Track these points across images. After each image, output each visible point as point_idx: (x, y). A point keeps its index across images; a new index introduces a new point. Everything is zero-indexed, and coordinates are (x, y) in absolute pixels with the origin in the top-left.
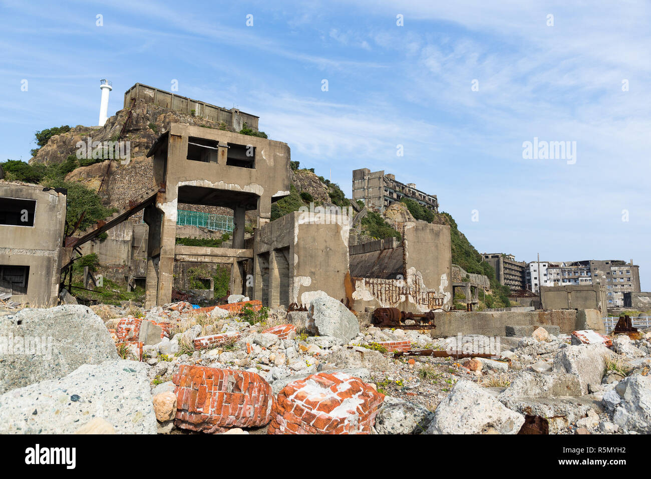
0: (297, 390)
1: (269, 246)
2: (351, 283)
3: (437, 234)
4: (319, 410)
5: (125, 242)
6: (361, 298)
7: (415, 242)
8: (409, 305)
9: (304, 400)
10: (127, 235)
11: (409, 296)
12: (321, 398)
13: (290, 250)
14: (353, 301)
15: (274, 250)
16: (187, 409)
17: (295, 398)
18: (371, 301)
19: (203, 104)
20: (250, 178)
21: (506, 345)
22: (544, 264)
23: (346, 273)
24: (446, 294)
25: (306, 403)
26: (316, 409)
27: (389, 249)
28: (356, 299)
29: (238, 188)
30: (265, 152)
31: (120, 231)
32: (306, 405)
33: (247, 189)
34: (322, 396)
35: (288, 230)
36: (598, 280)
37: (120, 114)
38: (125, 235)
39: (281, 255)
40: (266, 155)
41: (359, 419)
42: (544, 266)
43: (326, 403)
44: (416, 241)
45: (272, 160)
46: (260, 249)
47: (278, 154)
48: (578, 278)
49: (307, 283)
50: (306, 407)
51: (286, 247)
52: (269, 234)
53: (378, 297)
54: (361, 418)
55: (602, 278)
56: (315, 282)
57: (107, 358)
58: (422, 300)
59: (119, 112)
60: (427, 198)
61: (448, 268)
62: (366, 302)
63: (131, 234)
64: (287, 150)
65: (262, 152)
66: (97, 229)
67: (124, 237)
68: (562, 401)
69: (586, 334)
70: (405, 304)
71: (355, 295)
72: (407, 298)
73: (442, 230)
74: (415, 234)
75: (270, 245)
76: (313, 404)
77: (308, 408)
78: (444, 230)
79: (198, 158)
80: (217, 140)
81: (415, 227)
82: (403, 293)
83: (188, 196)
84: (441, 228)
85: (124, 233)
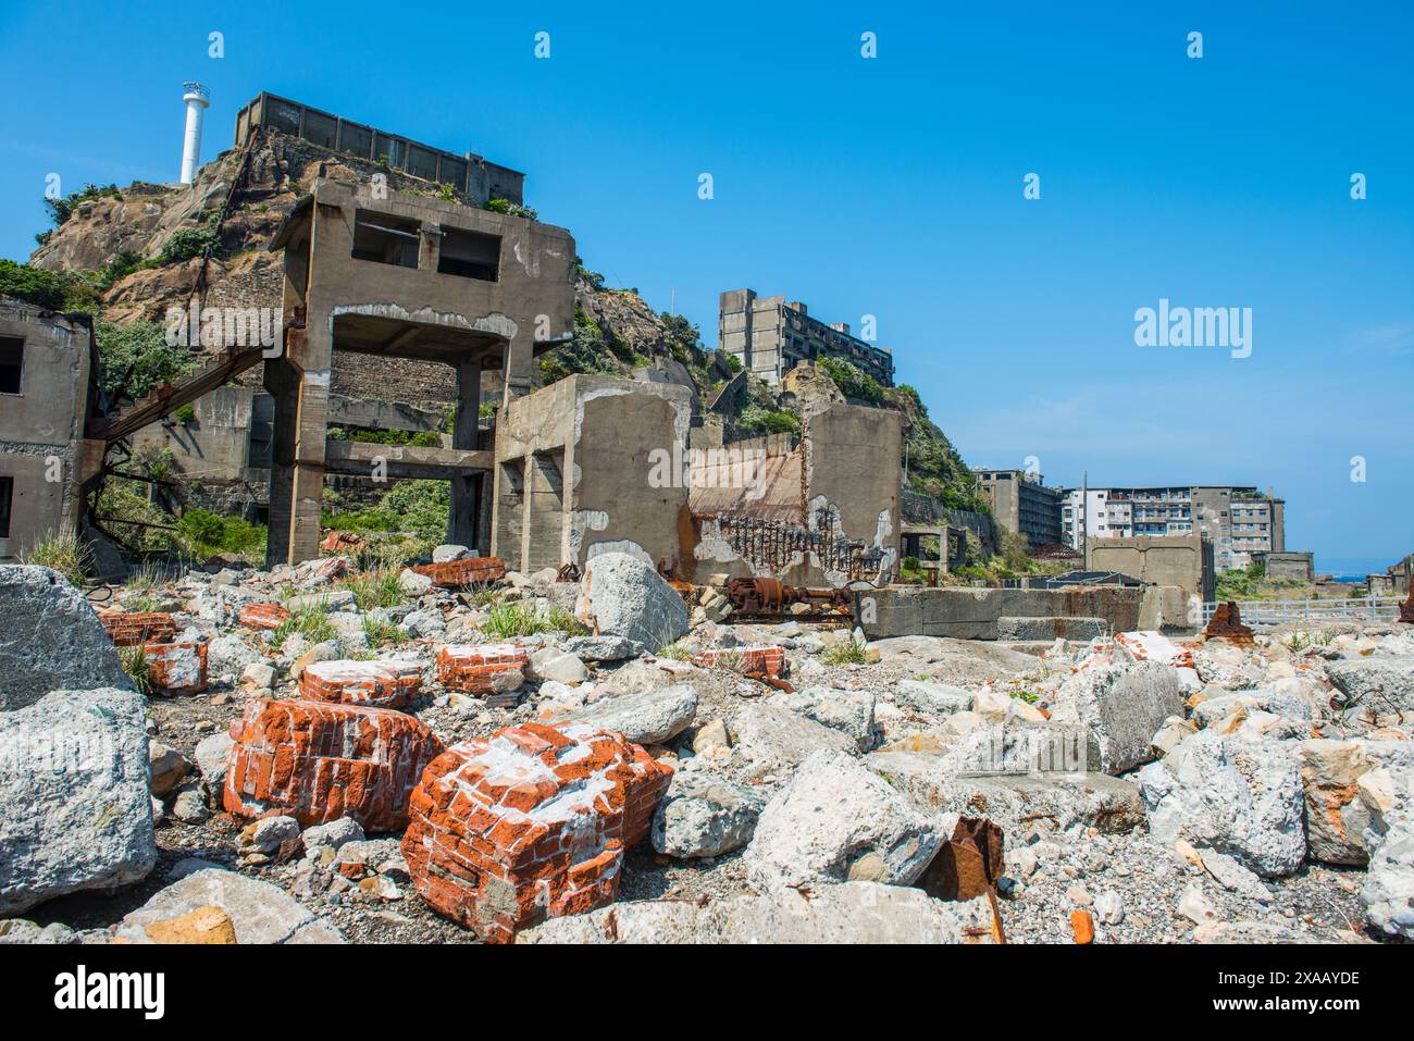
0: (466, 761)
1: (524, 445)
2: (690, 526)
3: (873, 427)
4: (508, 804)
5: (236, 430)
6: (710, 556)
7: (826, 445)
8: (810, 571)
9: (478, 784)
10: (241, 415)
11: (812, 553)
12: (515, 778)
13: (566, 455)
14: (695, 562)
15: (534, 454)
16: (253, 793)
17: (459, 777)
18: (733, 562)
19: (404, 143)
20: (489, 301)
21: (979, 660)
22: (1101, 492)
23: (681, 504)
24: (888, 551)
25: (479, 788)
26: (500, 803)
27: (777, 456)
28: (701, 558)
29: (462, 322)
30: (521, 247)
31: (226, 407)
32: (482, 795)
33: (482, 325)
34: (518, 775)
35: (562, 414)
36: (1204, 528)
37: (227, 158)
38: (236, 417)
39: (547, 464)
40: (522, 254)
41: (599, 824)
42: (1101, 496)
43: (523, 790)
44: (830, 441)
45: (536, 264)
46: (507, 452)
47: (549, 252)
48: (1165, 524)
49: (599, 523)
50: (479, 798)
51: (556, 449)
52: (524, 420)
53: (746, 555)
54: (603, 822)
55: (1212, 524)
56: (614, 520)
57: (98, 679)
58: (836, 563)
59: (225, 154)
60: (870, 355)
61: (893, 498)
62: (721, 564)
63: (248, 414)
64: (570, 244)
65: (516, 248)
66: (156, 401)
67: (233, 420)
68: (1056, 784)
69: (1142, 640)
70: (803, 569)
71: (699, 551)
72: (807, 557)
73: (884, 419)
74: (828, 427)
75: (527, 443)
76: (495, 793)
77: (485, 801)
78: (889, 420)
79: (379, 257)
80: (418, 217)
81: (829, 413)
82: (798, 548)
83: (354, 337)
84: (882, 416)
85: (233, 412)
